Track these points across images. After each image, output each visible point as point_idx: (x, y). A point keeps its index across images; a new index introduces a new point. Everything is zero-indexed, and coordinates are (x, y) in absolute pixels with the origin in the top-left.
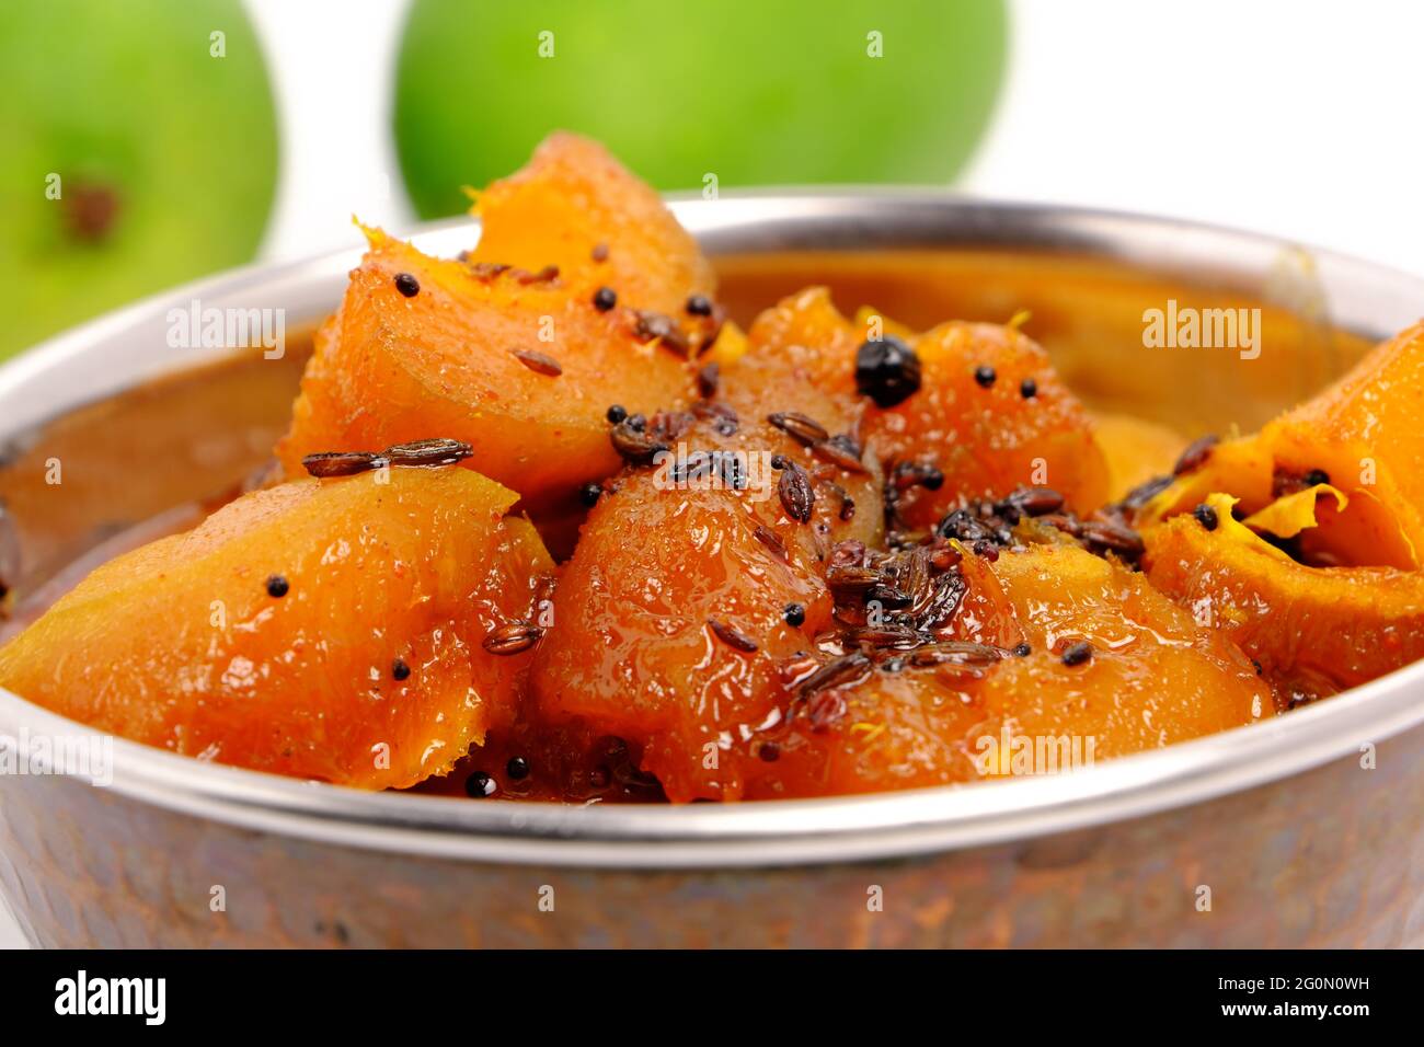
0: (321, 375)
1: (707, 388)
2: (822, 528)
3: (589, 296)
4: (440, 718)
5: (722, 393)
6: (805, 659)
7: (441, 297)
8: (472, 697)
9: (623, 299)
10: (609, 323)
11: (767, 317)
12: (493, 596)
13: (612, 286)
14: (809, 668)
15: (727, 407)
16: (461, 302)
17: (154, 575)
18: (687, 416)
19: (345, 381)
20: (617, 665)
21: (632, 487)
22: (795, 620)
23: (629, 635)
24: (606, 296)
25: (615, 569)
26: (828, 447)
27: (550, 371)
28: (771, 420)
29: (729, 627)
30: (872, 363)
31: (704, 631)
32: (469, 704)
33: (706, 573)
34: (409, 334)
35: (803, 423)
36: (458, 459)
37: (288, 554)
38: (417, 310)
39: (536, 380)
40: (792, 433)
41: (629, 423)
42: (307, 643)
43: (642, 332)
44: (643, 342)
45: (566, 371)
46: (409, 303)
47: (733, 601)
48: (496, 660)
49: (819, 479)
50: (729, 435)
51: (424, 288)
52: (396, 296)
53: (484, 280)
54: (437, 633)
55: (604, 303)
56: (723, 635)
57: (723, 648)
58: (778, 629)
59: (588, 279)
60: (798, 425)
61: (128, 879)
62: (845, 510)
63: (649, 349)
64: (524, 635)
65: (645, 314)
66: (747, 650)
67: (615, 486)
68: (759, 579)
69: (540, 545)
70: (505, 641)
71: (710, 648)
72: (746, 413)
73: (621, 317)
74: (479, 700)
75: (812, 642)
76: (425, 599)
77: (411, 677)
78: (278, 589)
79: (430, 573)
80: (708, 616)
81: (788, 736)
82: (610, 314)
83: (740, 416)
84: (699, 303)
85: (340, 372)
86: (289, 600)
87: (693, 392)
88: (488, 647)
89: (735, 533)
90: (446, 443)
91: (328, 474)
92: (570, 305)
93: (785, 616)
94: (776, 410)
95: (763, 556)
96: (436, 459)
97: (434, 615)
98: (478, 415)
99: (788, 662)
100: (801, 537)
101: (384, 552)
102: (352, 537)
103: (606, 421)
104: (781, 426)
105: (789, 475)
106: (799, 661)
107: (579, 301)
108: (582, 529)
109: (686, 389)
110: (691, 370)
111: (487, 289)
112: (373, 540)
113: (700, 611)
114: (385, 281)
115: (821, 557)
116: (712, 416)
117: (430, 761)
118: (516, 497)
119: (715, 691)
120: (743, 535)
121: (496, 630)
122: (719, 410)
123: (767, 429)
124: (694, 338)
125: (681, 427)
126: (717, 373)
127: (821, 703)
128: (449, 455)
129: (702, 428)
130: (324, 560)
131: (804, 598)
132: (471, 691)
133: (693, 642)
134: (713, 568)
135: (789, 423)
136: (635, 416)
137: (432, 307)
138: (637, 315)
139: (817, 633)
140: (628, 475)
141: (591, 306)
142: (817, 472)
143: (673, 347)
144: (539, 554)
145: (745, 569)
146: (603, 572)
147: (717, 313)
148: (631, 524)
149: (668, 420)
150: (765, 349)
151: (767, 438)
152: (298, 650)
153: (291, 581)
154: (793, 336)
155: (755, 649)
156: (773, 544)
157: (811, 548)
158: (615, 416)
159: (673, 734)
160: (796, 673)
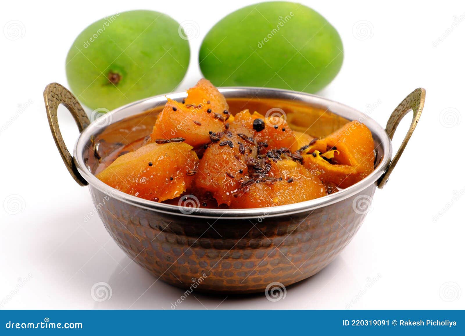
0: (159, 123)
1: (227, 128)
2: (246, 155)
3: (206, 110)
4: (178, 187)
5: (229, 129)
6: (243, 179)
7: (180, 111)
8: (184, 183)
9: (213, 111)
10: (209, 115)
11: (238, 114)
12: (188, 165)
13: (210, 108)
14: (243, 181)
15: (230, 132)
16: (184, 112)
17: (128, 161)
18: (223, 133)
19: (163, 125)
20: (210, 179)
21: (213, 147)
22: (241, 172)
23: (212, 174)
24: (209, 110)
25: (210, 162)
26: (248, 140)
27: (199, 125)
28: (238, 135)
29: (230, 174)
30: (256, 124)
31: (225, 174)
32: (183, 184)
33: (225, 163)
34: (175, 118)
35: (244, 135)
36: (183, 141)
37: (152, 158)
38: (176, 114)
39: (197, 126)
40: (242, 137)
41: (213, 134)
42: (155, 174)
43: (216, 117)
44: (216, 119)
45: (202, 125)
46: (175, 113)
47: (230, 169)
48: (188, 177)
49: (246, 146)
50: (230, 137)
51: (177, 110)
52: (173, 111)
53: (188, 108)
54: (178, 171)
55: (209, 112)
56: (228, 175)
57: (228, 177)
58: (238, 174)
59: (207, 107)
60: (243, 136)
61: (123, 215)
62: (250, 151)
63: (217, 120)
64: (194, 172)
65: (216, 114)
66: (232, 177)
67: (210, 146)
68: (235, 165)
69: (197, 156)
70: (190, 173)
71: (226, 178)
72: (233, 132)
73: (212, 114)
74: (185, 184)
75: (244, 176)
76: (176, 166)
77: (173, 180)
78: (150, 165)
79: (177, 161)
80: (226, 171)
81: (239, 193)
82: (210, 113)
83: (233, 133)
84: (226, 112)
85: (162, 124)
86: (152, 166)
87: (224, 128)
88: (187, 174)
89: (231, 156)
90: (181, 138)
91: (160, 143)
92: (203, 112)
93: (239, 172)
94: (239, 133)
95: (236, 161)
96: (179, 141)
97: (177, 169)
98: (186, 133)
99: (240, 180)
100: (243, 157)
101: (169, 158)
102: (164, 155)
103: (209, 134)
104: (240, 136)
105: (241, 146)
106: (242, 180)
107: (205, 111)
108: (204, 153)
109: (223, 128)
110: (224, 124)
111: (188, 109)
112: (167, 156)
113: (224, 170)
114: (171, 108)
115: (246, 160)
116: (228, 133)
117: (176, 194)
118: (192, 148)
119: (227, 185)
120: (232, 157)
121: (188, 171)
122: (229, 132)
123: (237, 136)
124: (225, 118)
125: (222, 135)
126: (229, 125)
127: (245, 188)
128: (181, 140)
129: (226, 136)
130: (159, 159)
131: (243, 168)
132: (184, 182)
133: (223, 176)
134: (227, 163)
135: (241, 135)
136: (214, 133)
137: (179, 113)
138: (215, 114)
139: (245, 174)
140: (212, 144)
141: (207, 112)
142: (246, 145)
143: (221, 120)
144: (196, 158)
145: (233, 163)
146: (208, 162)
147: (229, 114)
148: (213, 154)
149: (220, 134)
150: (237, 120)
151: (237, 138)
152: (154, 175)
153: (153, 163)
154: (242, 119)
155: (234, 178)
156: (238, 158)
157: (244, 159)
158: (210, 133)
159: (219, 192)
160: (241, 182)
